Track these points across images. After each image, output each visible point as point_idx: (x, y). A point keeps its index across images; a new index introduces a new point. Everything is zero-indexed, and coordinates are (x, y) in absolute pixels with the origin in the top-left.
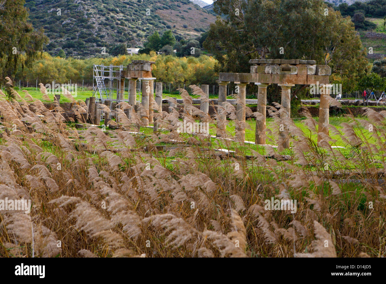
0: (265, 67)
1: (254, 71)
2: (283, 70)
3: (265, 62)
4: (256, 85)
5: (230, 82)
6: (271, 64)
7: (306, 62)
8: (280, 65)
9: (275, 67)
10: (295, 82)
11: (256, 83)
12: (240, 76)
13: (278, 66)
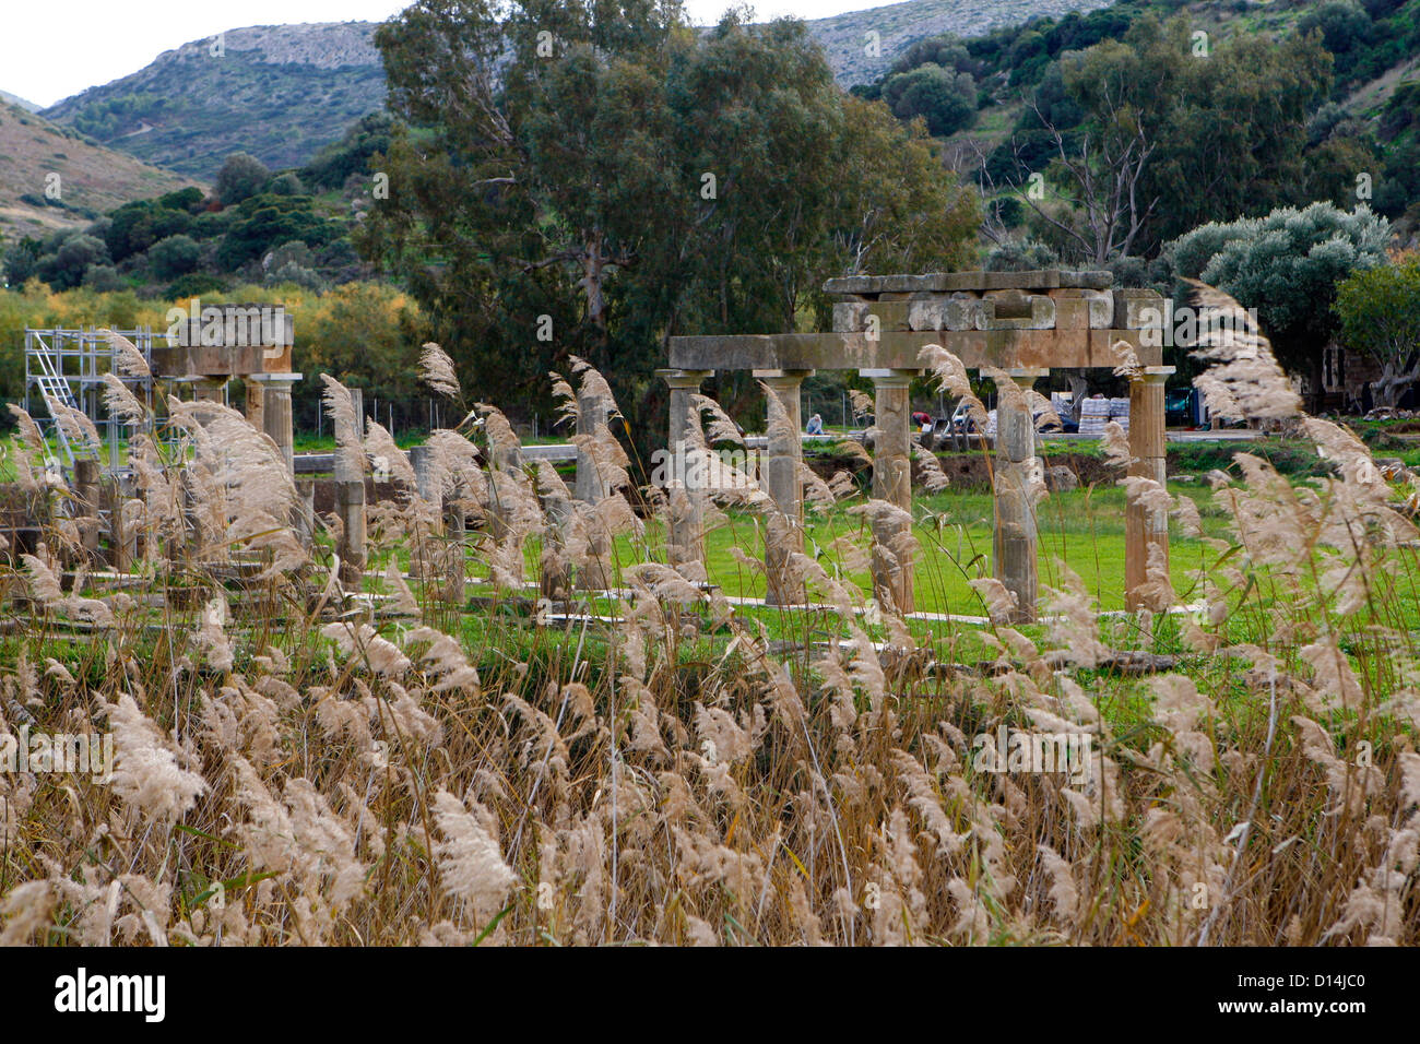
0: (909, 306)
1: (852, 325)
2: (1001, 312)
3: (906, 286)
4: (868, 378)
5: (712, 374)
6: (935, 292)
7: (1079, 281)
8: (979, 294)
9: (962, 304)
10: (1047, 359)
11: (864, 373)
12: (780, 347)
13: (973, 301)
